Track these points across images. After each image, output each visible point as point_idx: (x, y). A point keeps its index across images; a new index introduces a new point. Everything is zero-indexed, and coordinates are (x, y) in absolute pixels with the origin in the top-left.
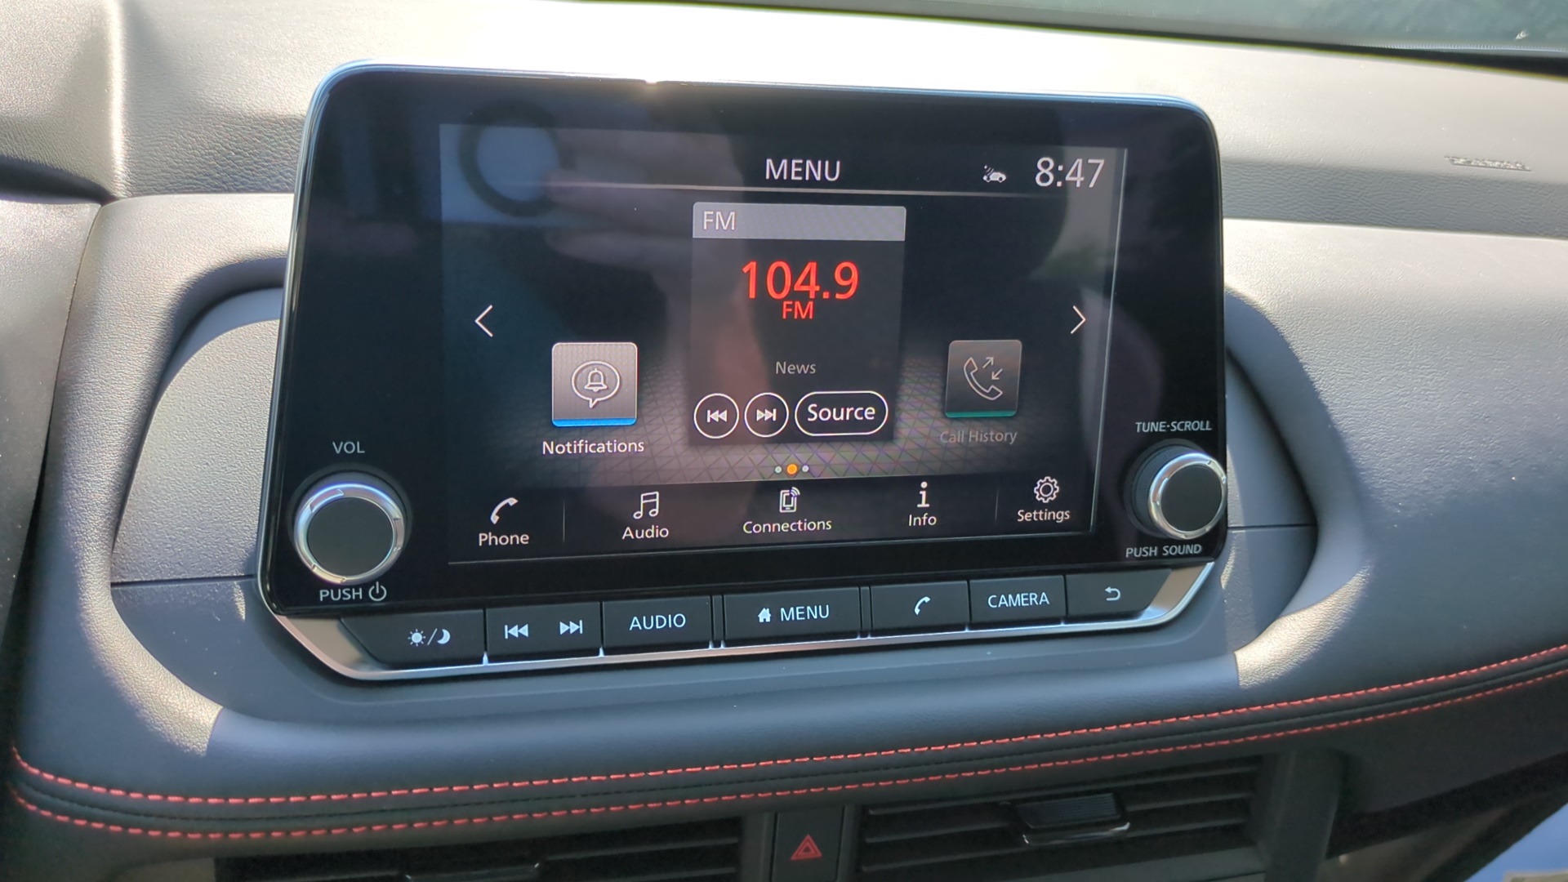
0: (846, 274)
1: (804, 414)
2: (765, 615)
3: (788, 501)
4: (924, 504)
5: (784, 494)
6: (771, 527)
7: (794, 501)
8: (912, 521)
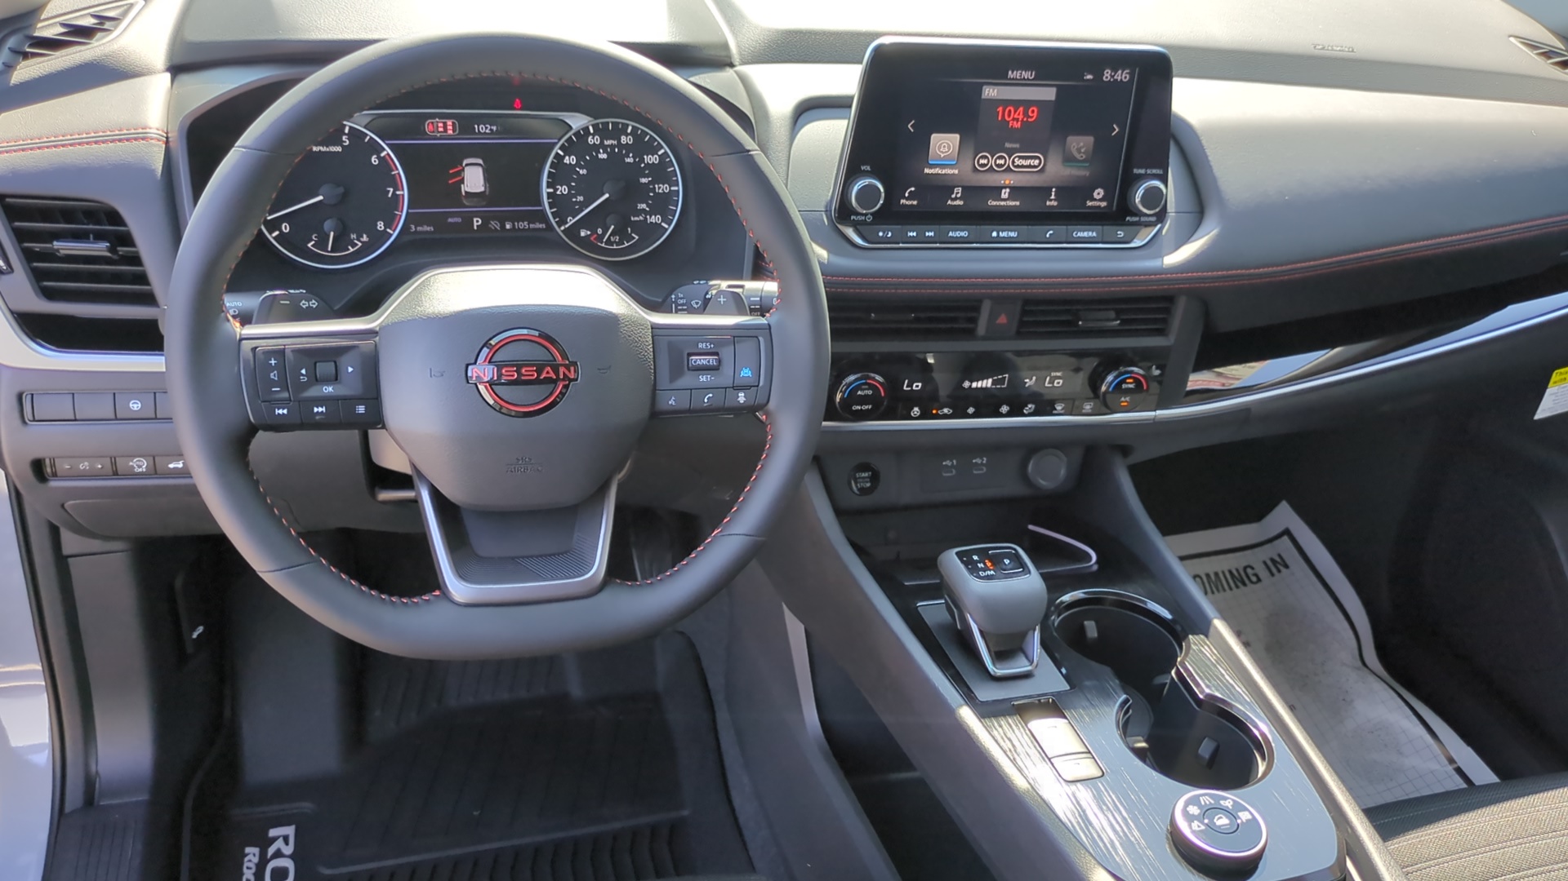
0: (1033, 112)
1: (1013, 162)
2: (994, 234)
3: (1005, 194)
4: (1053, 197)
5: (1003, 191)
6: (998, 203)
7: (1007, 194)
8: (1048, 203)
